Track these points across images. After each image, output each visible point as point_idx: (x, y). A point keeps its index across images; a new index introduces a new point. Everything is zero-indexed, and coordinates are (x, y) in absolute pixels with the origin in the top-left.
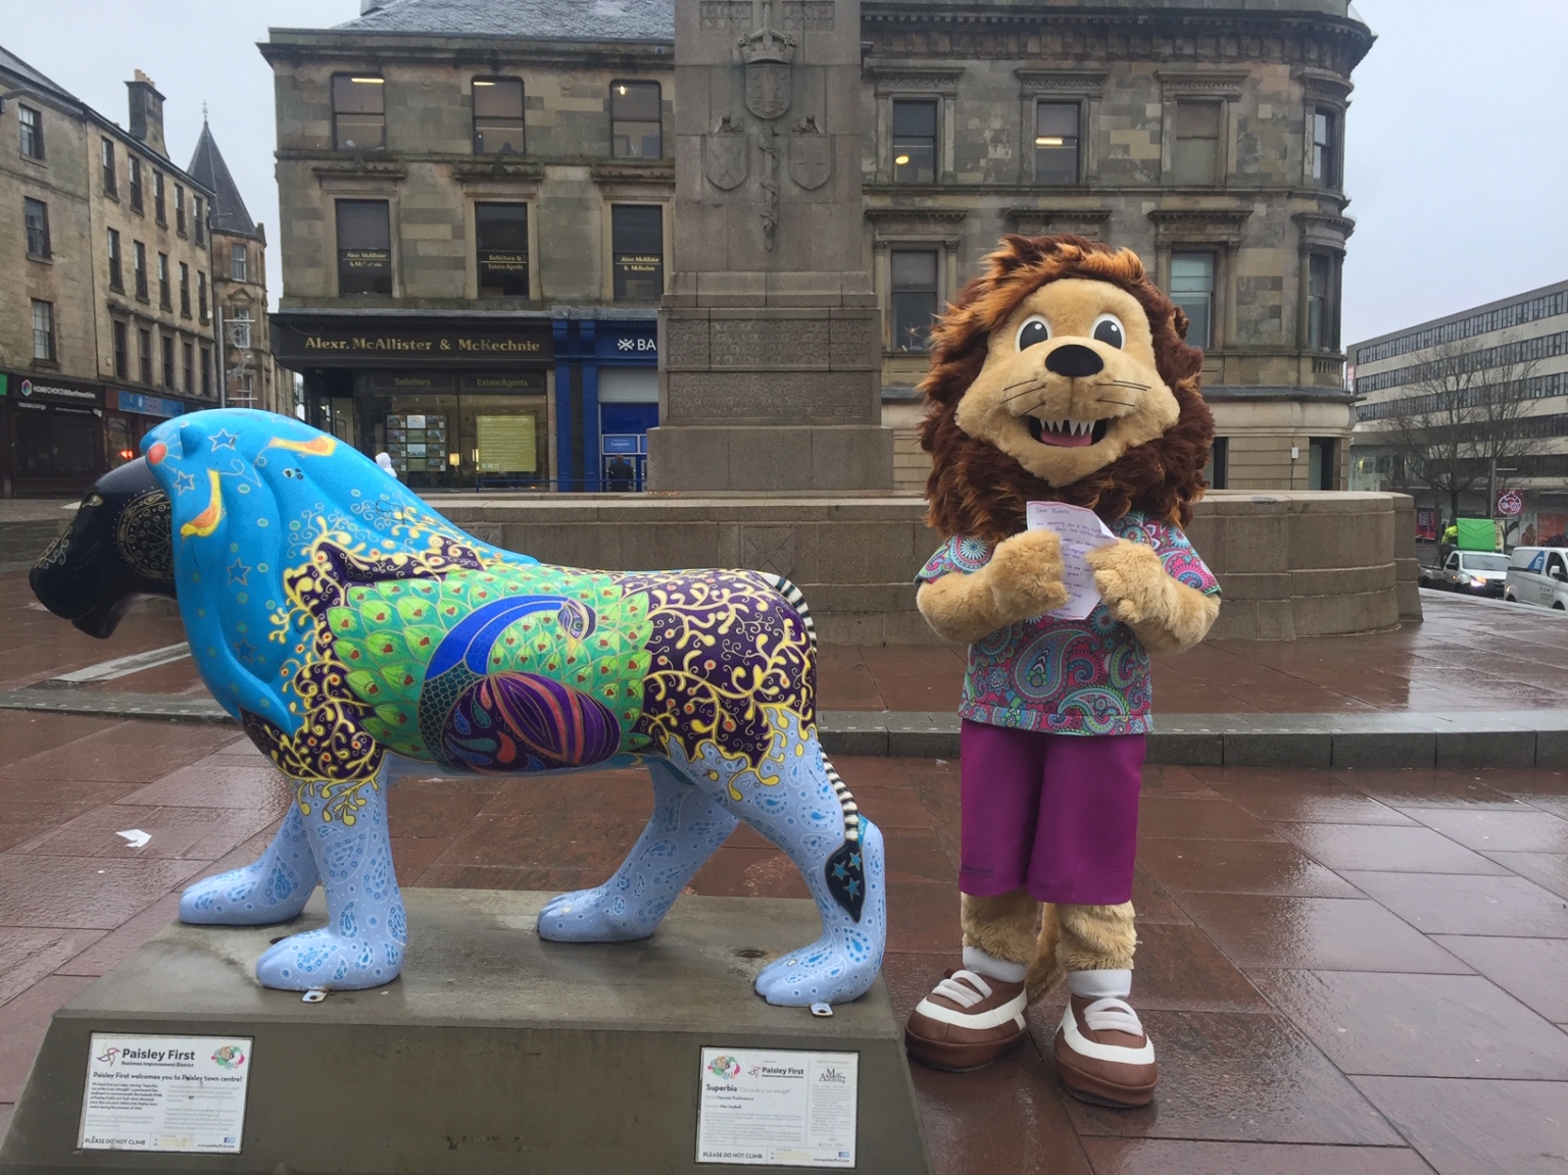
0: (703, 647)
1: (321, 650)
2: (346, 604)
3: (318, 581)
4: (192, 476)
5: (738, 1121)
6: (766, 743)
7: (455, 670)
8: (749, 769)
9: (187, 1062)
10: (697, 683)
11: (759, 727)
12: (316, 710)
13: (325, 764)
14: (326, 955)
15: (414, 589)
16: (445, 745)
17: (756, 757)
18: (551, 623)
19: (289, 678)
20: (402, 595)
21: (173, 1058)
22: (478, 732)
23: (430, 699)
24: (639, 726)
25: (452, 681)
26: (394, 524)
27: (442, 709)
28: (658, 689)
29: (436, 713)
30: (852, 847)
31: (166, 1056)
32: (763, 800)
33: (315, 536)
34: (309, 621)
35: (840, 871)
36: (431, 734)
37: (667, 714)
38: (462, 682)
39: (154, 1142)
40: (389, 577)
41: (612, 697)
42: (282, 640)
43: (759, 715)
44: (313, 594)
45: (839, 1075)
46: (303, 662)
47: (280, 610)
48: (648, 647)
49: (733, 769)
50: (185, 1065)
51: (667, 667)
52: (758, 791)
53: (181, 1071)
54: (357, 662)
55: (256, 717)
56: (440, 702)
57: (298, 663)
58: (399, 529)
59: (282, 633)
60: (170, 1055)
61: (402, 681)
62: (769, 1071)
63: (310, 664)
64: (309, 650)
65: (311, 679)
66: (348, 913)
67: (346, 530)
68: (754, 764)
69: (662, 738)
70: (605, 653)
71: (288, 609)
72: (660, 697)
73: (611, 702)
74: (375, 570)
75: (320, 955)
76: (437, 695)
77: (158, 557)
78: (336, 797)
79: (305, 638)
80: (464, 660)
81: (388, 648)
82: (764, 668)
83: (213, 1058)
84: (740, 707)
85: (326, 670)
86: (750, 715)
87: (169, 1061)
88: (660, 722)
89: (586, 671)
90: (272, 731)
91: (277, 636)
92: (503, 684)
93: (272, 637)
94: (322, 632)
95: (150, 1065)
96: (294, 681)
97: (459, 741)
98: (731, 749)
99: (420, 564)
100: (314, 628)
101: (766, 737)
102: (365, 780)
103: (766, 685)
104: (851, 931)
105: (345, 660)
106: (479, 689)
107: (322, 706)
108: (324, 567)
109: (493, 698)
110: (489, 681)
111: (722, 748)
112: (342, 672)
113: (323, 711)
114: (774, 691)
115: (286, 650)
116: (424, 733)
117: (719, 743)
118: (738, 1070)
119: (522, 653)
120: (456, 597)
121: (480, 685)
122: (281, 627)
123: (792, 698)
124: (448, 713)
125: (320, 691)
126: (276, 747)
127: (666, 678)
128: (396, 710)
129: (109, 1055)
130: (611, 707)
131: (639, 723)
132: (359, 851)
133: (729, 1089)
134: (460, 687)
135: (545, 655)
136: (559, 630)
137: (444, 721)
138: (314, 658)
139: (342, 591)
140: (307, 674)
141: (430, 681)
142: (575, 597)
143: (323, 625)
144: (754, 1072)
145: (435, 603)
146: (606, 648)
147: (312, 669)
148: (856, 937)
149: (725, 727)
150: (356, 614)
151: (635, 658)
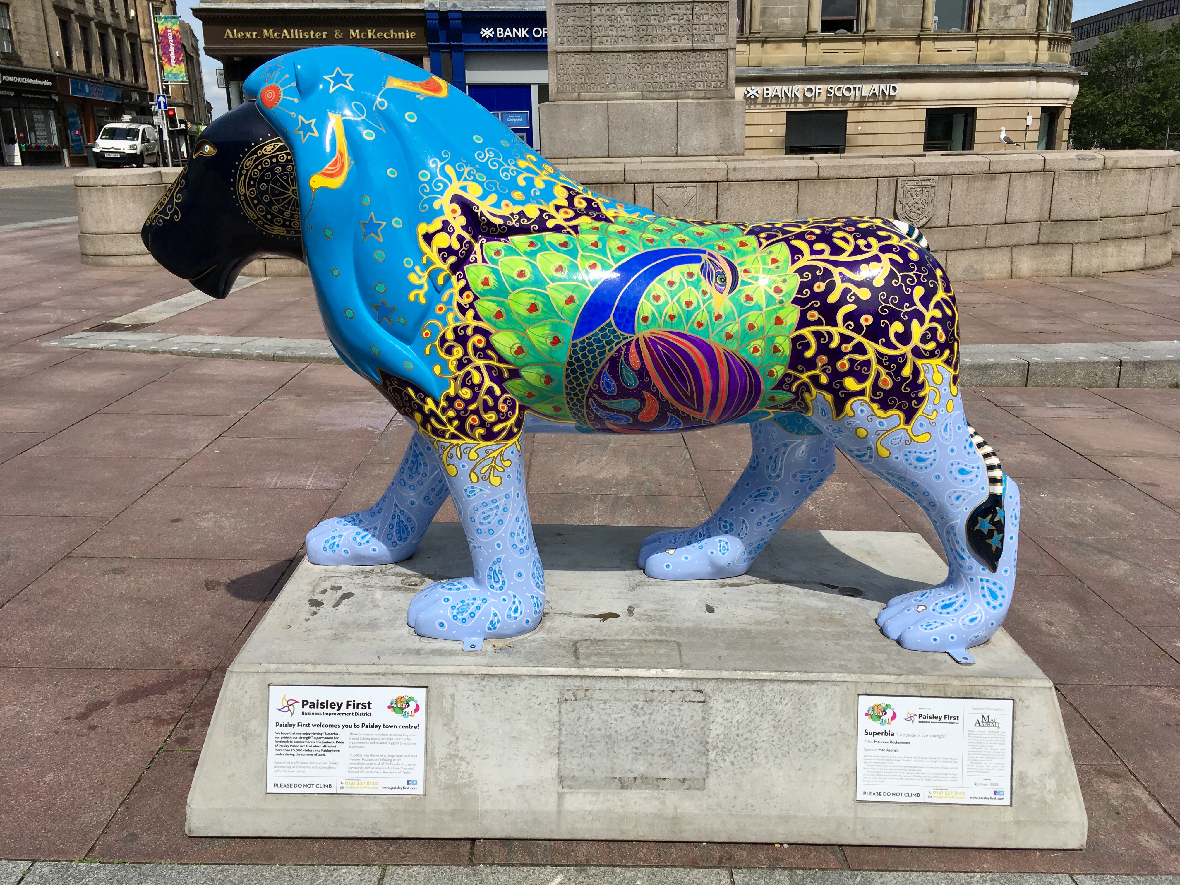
0: (857, 301)
1: (463, 310)
2: (484, 261)
3: (454, 236)
4: (313, 121)
5: (896, 763)
6: (921, 400)
7: (603, 330)
8: (902, 426)
9: (364, 711)
10: (853, 339)
11: (916, 385)
12: (462, 373)
13: (472, 427)
14: (478, 608)
15: (550, 243)
16: (588, 406)
17: (910, 415)
18: (695, 278)
19: (431, 339)
20: (540, 250)
21: (351, 707)
22: (624, 392)
23: (578, 360)
24: (782, 384)
25: (600, 341)
26: (519, 173)
27: (589, 370)
28: (807, 346)
29: (583, 374)
30: (995, 501)
31: (344, 705)
32: (912, 457)
33: (446, 186)
34: (447, 279)
35: (985, 525)
36: (576, 395)
37: (817, 372)
38: (609, 343)
39: (340, 785)
40: (524, 230)
41: (757, 354)
42: (423, 300)
43: (916, 371)
44: (450, 251)
45: (994, 721)
46: (445, 324)
47: (417, 269)
48: (795, 301)
49: (885, 427)
50: (363, 714)
51: (818, 322)
52: (909, 449)
53: (359, 720)
54: (500, 322)
55: (398, 379)
56: (588, 363)
57: (439, 324)
58: (525, 179)
59: (422, 292)
60: (348, 705)
61: (549, 342)
62: (925, 717)
63: (453, 325)
64: (450, 310)
65: (455, 341)
66: (496, 567)
67: (475, 180)
68: (908, 422)
69: (807, 396)
70: (751, 308)
71: (425, 267)
72: (809, 354)
73: (757, 360)
74: (509, 223)
75: (472, 608)
76: (585, 356)
77: (281, 212)
78: (484, 459)
79: (445, 297)
80: (611, 319)
81: (533, 308)
82: (922, 323)
83: (389, 707)
84: (898, 364)
85: (469, 331)
86: (907, 372)
87: (347, 711)
88: (807, 380)
89: (733, 328)
90: (416, 394)
91: (417, 296)
92: (652, 343)
93: (412, 297)
94: (461, 292)
95: (330, 714)
96: (437, 343)
97: (602, 401)
98: (885, 407)
99: (551, 217)
100: (452, 287)
101: (921, 394)
102: (510, 442)
103: (924, 340)
104: (987, 581)
105: (489, 320)
106: (628, 350)
107: (468, 368)
108: (459, 221)
109: (641, 359)
110: (637, 339)
111: (875, 406)
112: (486, 334)
113: (468, 373)
114: (932, 346)
115: (426, 311)
116: (568, 394)
117: (873, 401)
118: (894, 716)
119: (669, 310)
120: (595, 251)
121: (628, 344)
122: (421, 287)
123: (947, 352)
124: (595, 374)
125: (466, 353)
126: (421, 410)
127: (818, 335)
128: (542, 371)
129: (289, 706)
130: (755, 365)
131: (782, 381)
132: (505, 510)
133: (886, 734)
134: (608, 348)
135: (693, 314)
136: (704, 284)
137: (591, 382)
138: (456, 319)
139: (477, 247)
140: (450, 336)
141: (577, 341)
142: (713, 249)
143: (462, 283)
144: (911, 717)
145: (575, 258)
146: (752, 303)
147: (455, 330)
148: (991, 586)
149: (880, 384)
150: (496, 272)
151: (781, 314)
